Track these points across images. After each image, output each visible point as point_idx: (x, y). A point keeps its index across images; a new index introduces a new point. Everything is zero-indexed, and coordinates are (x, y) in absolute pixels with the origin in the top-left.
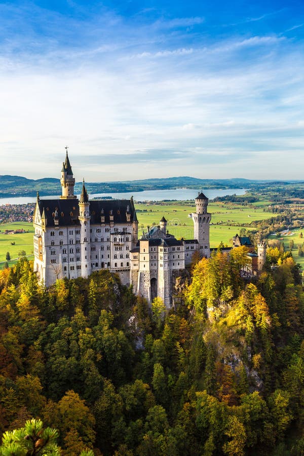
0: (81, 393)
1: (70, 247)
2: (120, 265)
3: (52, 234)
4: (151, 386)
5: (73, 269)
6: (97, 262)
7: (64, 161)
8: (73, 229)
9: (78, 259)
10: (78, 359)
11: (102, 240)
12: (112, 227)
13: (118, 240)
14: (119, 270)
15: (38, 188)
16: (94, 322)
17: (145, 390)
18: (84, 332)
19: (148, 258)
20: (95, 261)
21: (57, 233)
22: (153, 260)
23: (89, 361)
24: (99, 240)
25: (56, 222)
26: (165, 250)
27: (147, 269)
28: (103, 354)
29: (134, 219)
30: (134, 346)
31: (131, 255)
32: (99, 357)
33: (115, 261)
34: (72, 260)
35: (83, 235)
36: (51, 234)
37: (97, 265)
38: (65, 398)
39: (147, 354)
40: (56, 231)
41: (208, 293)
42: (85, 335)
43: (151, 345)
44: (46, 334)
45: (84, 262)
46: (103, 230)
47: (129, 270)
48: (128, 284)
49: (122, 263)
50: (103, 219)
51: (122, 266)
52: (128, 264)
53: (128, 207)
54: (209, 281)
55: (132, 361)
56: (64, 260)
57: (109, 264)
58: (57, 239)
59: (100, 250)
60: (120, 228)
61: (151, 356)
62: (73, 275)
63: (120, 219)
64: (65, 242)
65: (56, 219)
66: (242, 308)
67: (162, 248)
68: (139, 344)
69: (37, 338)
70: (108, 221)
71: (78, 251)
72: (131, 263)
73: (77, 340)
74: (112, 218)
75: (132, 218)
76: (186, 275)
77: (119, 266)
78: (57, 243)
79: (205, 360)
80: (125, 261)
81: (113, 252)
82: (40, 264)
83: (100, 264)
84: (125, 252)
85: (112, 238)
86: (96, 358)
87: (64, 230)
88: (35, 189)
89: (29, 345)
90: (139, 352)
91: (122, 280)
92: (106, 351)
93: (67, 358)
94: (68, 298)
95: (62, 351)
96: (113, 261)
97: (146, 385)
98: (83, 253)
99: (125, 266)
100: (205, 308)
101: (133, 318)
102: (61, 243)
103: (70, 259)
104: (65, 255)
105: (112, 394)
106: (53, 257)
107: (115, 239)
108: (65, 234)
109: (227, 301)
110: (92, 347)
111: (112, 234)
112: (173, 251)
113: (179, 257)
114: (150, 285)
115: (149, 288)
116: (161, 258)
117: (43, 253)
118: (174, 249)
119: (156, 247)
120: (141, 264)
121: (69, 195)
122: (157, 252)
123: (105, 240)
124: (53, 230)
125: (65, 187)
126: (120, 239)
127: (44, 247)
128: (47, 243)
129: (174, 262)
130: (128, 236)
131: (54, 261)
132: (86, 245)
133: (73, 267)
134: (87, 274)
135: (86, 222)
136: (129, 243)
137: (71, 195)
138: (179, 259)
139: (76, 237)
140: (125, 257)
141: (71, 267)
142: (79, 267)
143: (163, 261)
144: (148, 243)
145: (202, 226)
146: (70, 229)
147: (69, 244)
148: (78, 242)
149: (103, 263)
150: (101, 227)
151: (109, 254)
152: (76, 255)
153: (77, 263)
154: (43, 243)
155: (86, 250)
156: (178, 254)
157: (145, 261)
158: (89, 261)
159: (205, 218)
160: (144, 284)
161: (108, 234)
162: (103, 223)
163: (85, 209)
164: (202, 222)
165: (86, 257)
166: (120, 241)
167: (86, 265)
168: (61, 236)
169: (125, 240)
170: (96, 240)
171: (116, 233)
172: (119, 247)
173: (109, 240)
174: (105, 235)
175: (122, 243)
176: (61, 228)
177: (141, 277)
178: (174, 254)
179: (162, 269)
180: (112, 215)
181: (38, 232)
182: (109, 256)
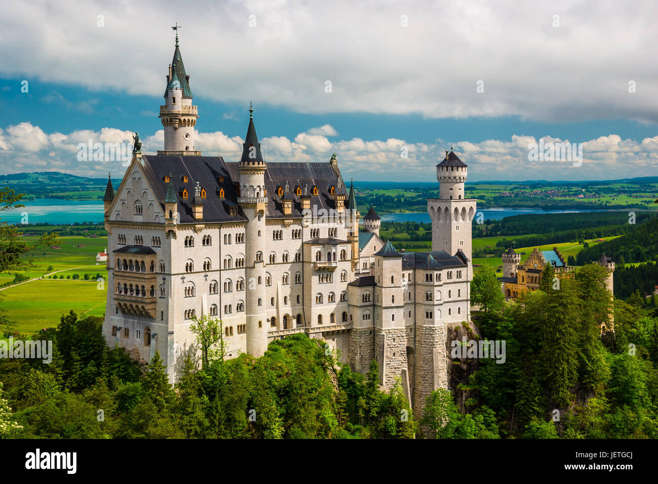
1: (225, 275)
2: (329, 319)
3: (189, 242)
5: (231, 334)
6: (275, 315)
8: (235, 231)
9: (240, 307)
11: (285, 257)
13: (324, 259)
14: (328, 332)
19: (401, 299)
20: (272, 312)
21: (197, 240)
22: (407, 304)
24: (279, 259)
26: (438, 278)
27: (400, 325)
33: (319, 310)
34: (228, 309)
36: (186, 242)
45: (254, 315)
47: (350, 331)
49: (332, 315)
50: (288, 207)
51: (332, 321)
52: (346, 316)
56: (214, 310)
57: (301, 319)
58: (199, 254)
59: (280, 282)
60: (324, 229)
62: (231, 349)
64: (215, 266)
65: (197, 203)
67: (431, 272)
70: (298, 213)
71: (239, 285)
72: (357, 314)
74: (306, 204)
77: (326, 321)
78: (198, 267)
80: (339, 308)
81: (316, 286)
83: (280, 320)
84: (338, 287)
85: (315, 249)
87: (213, 233)
96: (316, 310)
98: (253, 292)
99: (338, 320)
102: (207, 266)
103: (223, 309)
104: (215, 298)
106: (190, 303)
107: (318, 257)
108: (215, 241)
111: (307, 243)
112: (449, 281)
113: (459, 296)
114: (406, 365)
115: (404, 372)
116: (429, 297)
117: (158, 293)
118: (449, 275)
119: (411, 272)
120: (386, 315)
121: (187, 148)
122: (413, 284)
123: (292, 258)
124: (189, 233)
125: (176, 129)
126: (329, 254)
127: (164, 279)
128: (177, 265)
129: (450, 306)
130: (345, 248)
131: (190, 314)
132: (261, 270)
133: (231, 328)
134: (262, 345)
135: (261, 212)
136: (347, 266)
137: (191, 149)
138: (459, 299)
139: (237, 251)
140: (338, 298)
141: (227, 329)
142: (242, 329)
143: (434, 305)
144: (399, 262)
145: (457, 228)
146: (225, 231)
147: (222, 268)
148: (239, 263)
149: (285, 317)
150: (284, 226)
151: (300, 294)
152: (235, 297)
153: (239, 318)
154: (162, 267)
155: (259, 282)
156: (459, 286)
157: (393, 305)
158: (265, 312)
159: (464, 209)
160: (392, 364)
161: (298, 243)
162: (289, 216)
163: (259, 180)
164: (460, 217)
165: (259, 300)
166: (329, 260)
167: (260, 323)
168: (207, 248)
169: (338, 258)
170: (272, 259)
171: (316, 242)
172: (326, 273)
173: (300, 258)
174: (292, 246)
175: (334, 265)
176: (208, 226)
177: (386, 345)
178: (451, 287)
179: (429, 323)
180: (308, 197)
181: (131, 242)
182: (300, 299)
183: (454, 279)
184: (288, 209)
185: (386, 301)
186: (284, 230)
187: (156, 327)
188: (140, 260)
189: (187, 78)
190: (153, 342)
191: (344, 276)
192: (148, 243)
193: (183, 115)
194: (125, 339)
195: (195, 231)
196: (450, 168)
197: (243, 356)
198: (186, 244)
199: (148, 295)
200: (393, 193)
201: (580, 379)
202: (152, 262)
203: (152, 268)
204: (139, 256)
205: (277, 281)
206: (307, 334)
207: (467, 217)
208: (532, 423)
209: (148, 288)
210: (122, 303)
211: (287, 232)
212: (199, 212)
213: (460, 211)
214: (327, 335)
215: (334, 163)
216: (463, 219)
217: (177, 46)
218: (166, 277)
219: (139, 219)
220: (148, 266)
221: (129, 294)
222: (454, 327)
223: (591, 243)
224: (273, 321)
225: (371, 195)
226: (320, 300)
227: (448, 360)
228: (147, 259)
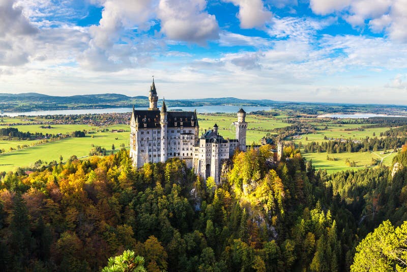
0: (159, 238)
1: (154, 142)
4: (205, 235)
5: (155, 157)
7: (151, 84)
8: (156, 130)
9: (159, 150)
10: (157, 215)
12: (182, 129)
13: (185, 139)
15: (134, 102)
16: (168, 192)
17: (200, 237)
18: (162, 198)
19: (205, 151)
20: (170, 152)
21: (145, 133)
22: (208, 152)
23: (165, 217)
24: (173, 138)
25: (145, 125)
26: (216, 146)
27: (204, 158)
28: (174, 212)
29: (196, 125)
30: (194, 209)
31: (194, 148)
32: (171, 215)
33: (183, 152)
34: (155, 150)
35: (162, 134)
36: (142, 133)
37: (171, 154)
38: (148, 240)
39: (202, 214)
40: (145, 131)
41: (244, 175)
42: (163, 200)
43: (206, 208)
44: (137, 198)
45: (162, 152)
46: (176, 131)
47: (192, 158)
48: (191, 168)
49: (187, 154)
50: (176, 124)
52: (191, 154)
53: (193, 117)
54: (245, 167)
55: (193, 218)
56: (150, 151)
57: (179, 154)
60: (187, 130)
61: (205, 215)
62: (155, 160)
63: (187, 125)
65: (145, 123)
66: (266, 186)
67: (215, 144)
68: (198, 207)
69: (131, 201)
70: (179, 126)
71: (159, 144)
72: (194, 154)
73: (157, 203)
74: (182, 123)
75: (195, 124)
76: (230, 163)
77: (186, 155)
78: (145, 139)
79: (240, 219)
80: (190, 152)
81: (183, 146)
82: (134, 153)
83: (173, 154)
84: (190, 146)
86: (169, 215)
87: (150, 130)
88: (131, 103)
89: (126, 206)
90: (197, 212)
91: (187, 165)
92: (176, 211)
93: (150, 214)
94: (152, 175)
95: (147, 210)
96: (182, 152)
97: (201, 234)
98: (162, 146)
99: (189, 155)
100: (242, 185)
101: (194, 190)
102: (148, 139)
103: (153, 150)
104: (151, 147)
105: (179, 239)
106: (143, 148)
107: (184, 138)
108: (151, 133)
109: (257, 181)
110: (166, 208)
111: (181, 134)
113: (225, 151)
117: (136, 145)
119: (210, 144)
120: (200, 155)
122: (211, 147)
123: (177, 138)
126: (188, 137)
128: (139, 139)
129: (222, 154)
131: (143, 151)
132: (165, 141)
139: (158, 135)
140: (189, 149)
142: (159, 155)
146: (154, 130)
148: (159, 139)
149: (175, 153)
155: (164, 144)
156: (225, 148)
158: (166, 152)
159: (243, 125)
162: (176, 127)
163: (165, 117)
164: (242, 128)
165: (164, 148)
167: (164, 154)
168: (148, 135)
171: (185, 134)
173: (180, 138)
174: (177, 135)
175: (188, 140)
177: (200, 163)
181: (133, 132)
182: (179, 149)
183: (223, 146)
193: (153, 99)
202: (135, 137)
218: (137, 141)
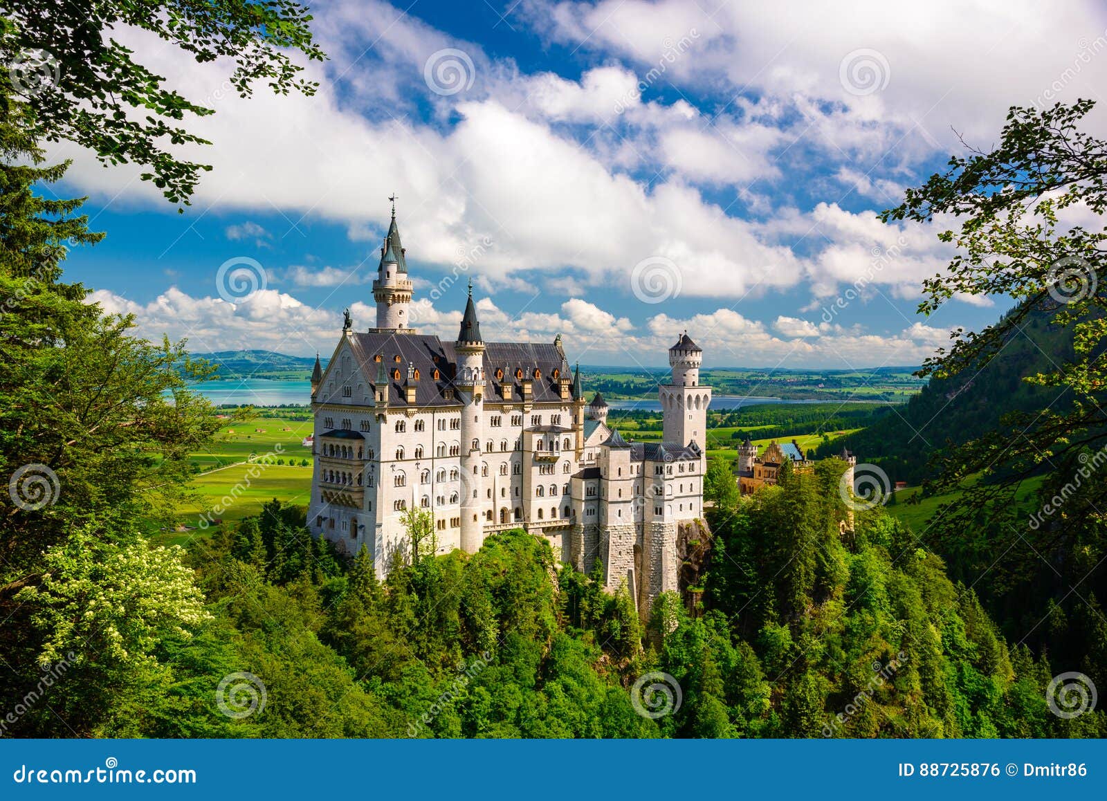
1: (441, 465)
2: (550, 513)
3: (400, 427)
5: (444, 527)
6: (492, 509)
8: (446, 415)
9: (454, 499)
11: (504, 446)
12: (527, 412)
13: (545, 448)
14: (548, 528)
19: (629, 493)
20: (486, 505)
21: (410, 423)
22: (635, 499)
24: (497, 447)
25: (410, 395)
26: (669, 471)
27: (628, 520)
33: (540, 502)
34: (441, 500)
35: (469, 431)
36: (397, 427)
40: (408, 418)
45: (469, 508)
47: (571, 527)
49: (553, 510)
50: (508, 390)
51: (554, 515)
52: (568, 511)
56: (425, 502)
57: (520, 513)
58: (411, 440)
59: (498, 473)
60: (546, 417)
62: (443, 543)
64: (427, 453)
65: (412, 385)
67: (661, 464)
70: (518, 397)
71: (454, 475)
74: (528, 388)
77: (547, 516)
78: (409, 454)
80: (561, 502)
81: (537, 477)
83: (497, 514)
84: (561, 479)
85: (536, 438)
87: (426, 417)
96: (536, 503)
99: (560, 515)
102: (419, 453)
103: (435, 500)
104: (427, 489)
106: (399, 493)
108: (428, 426)
111: (528, 431)
112: (680, 474)
113: (691, 490)
114: (633, 565)
115: (630, 572)
116: (659, 492)
117: (365, 482)
118: (681, 468)
119: (640, 464)
120: (612, 510)
121: (400, 326)
122: (642, 476)
123: (511, 447)
124: (401, 417)
125: (389, 305)
126: (552, 443)
127: (373, 466)
128: (387, 451)
129: (681, 501)
130: (569, 437)
131: (400, 505)
132: (477, 459)
133: (444, 521)
134: (477, 540)
135: (479, 396)
136: (570, 456)
137: (405, 327)
138: (692, 494)
139: (452, 437)
140: (560, 492)
141: (439, 522)
142: (455, 522)
143: (664, 500)
144: (627, 453)
145: (691, 417)
146: (439, 416)
147: (435, 456)
148: (454, 451)
149: (503, 511)
150: (503, 411)
151: (519, 485)
152: (448, 487)
153: (453, 511)
154: (371, 454)
155: (475, 472)
156: (691, 480)
157: (620, 500)
158: (481, 505)
159: (698, 397)
160: (618, 563)
161: (517, 431)
162: (508, 400)
163: (476, 361)
164: (694, 405)
165: (475, 491)
166: (552, 449)
167: (475, 516)
168: (419, 433)
169: (561, 447)
170: (490, 447)
171: (538, 430)
172: (547, 464)
173: (520, 447)
174: (511, 434)
175: (556, 455)
176: (421, 410)
177: (611, 542)
178: (682, 481)
179: (658, 520)
180: (530, 381)
181: (338, 426)
182: (519, 492)
183: (686, 472)
184: (508, 393)
185: (612, 495)
186: (503, 416)
187: (363, 518)
188: (347, 445)
189: (403, 251)
190: (360, 533)
191: (567, 468)
192: (356, 427)
193: (397, 290)
194: (330, 530)
195: (407, 415)
196: (683, 352)
197: (456, 551)
198: (397, 429)
199: (355, 483)
200: (622, 379)
201: (818, 581)
202: (361, 448)
203: (360, 455)
204: (347, 440)
205: (494, 471)
206: (526, 530)
207: (702, 405)
208: (765, 628)
209: (355, 476)
210: (328, 492)
211: (506, 419)
212: (412, 395)
213: (694, 399)
214: (547, 530)
215: (559, 345)
216: (697, 408)
217: (393, 218)
218: (375, 464)
219: (348, 401)
220: (356, 452)
221: (335, 481)
222: (685, 524)
223: (832, 436)
224: (489, 515)
225: (598, 380)
226: (540, 492)
227: (678, 560)
228: (356, 444)
